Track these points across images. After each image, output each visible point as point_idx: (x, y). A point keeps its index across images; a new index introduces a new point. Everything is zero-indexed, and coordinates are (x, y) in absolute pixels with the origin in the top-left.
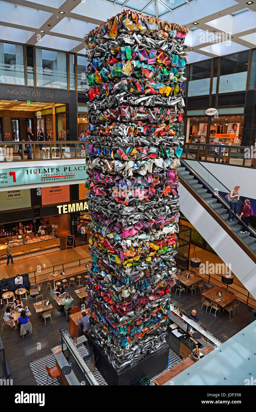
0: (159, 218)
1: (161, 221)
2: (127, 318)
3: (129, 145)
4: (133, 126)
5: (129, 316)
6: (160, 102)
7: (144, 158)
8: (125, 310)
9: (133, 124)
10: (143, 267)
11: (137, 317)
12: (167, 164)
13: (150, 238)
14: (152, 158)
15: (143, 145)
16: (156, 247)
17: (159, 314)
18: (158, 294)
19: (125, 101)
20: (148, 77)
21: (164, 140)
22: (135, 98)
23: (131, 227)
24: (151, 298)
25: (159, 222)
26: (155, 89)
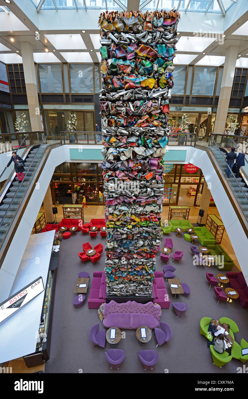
0: (140, 197)
1: (142, 200)
2: (111, 262)
3: (108, 134)
4: (114, 118)
5: (114, 262)
6: (140, 95)
7: (123, 146)
8: (110, 256)
9: (113, 117)
10: (125, 231)
11: (121, 265)
12: (150, 152)
13: (132, 211)
14: (132, 147)
15: (122, 135)
16: (137, 220)
17: (144, 271)
18: (142, 255)
19: (103, 97)
20: (127, 72)
21: (145, 130)
22: (114, 93)
23: (111, 199)
24: (135, 256)
25: (139, 200)
26: (134, 83)
